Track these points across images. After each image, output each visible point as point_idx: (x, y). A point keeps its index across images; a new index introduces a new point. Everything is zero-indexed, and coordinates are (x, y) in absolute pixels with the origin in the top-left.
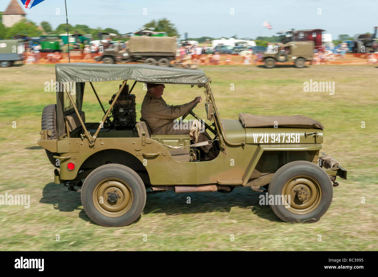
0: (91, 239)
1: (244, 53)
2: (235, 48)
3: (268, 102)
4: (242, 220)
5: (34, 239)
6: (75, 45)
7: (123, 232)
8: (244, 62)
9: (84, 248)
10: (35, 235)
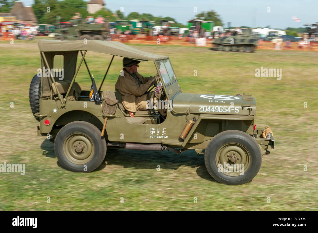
0: (151, 179)
1: (275, 40)
2: (268, 36)
3: (294, 81)
4: (271, 174)
5: (108, 176)
6: (142, 29)
7: (175, 176)
8: (275, 48)
9: (145, 185)
10: (108, 173)
